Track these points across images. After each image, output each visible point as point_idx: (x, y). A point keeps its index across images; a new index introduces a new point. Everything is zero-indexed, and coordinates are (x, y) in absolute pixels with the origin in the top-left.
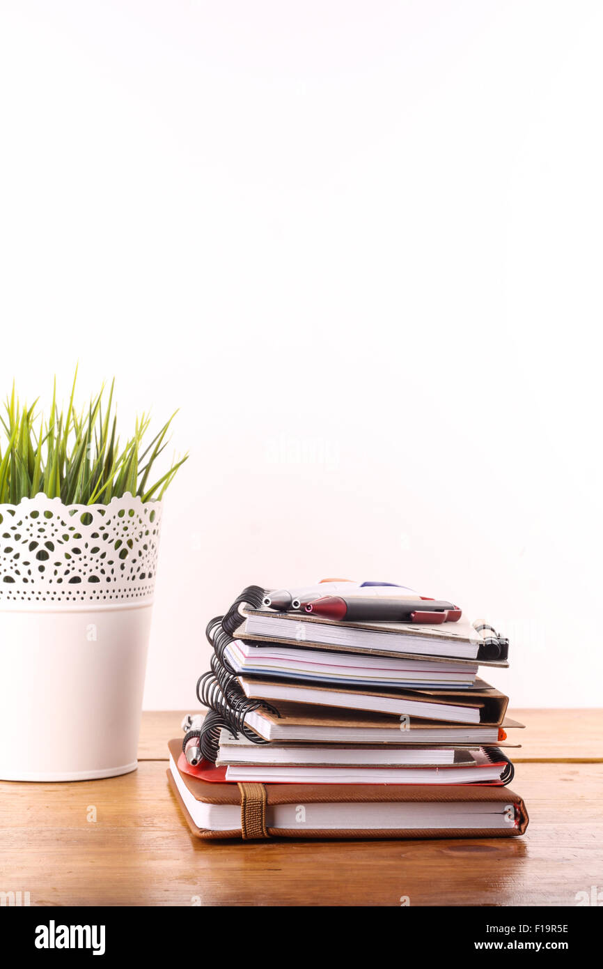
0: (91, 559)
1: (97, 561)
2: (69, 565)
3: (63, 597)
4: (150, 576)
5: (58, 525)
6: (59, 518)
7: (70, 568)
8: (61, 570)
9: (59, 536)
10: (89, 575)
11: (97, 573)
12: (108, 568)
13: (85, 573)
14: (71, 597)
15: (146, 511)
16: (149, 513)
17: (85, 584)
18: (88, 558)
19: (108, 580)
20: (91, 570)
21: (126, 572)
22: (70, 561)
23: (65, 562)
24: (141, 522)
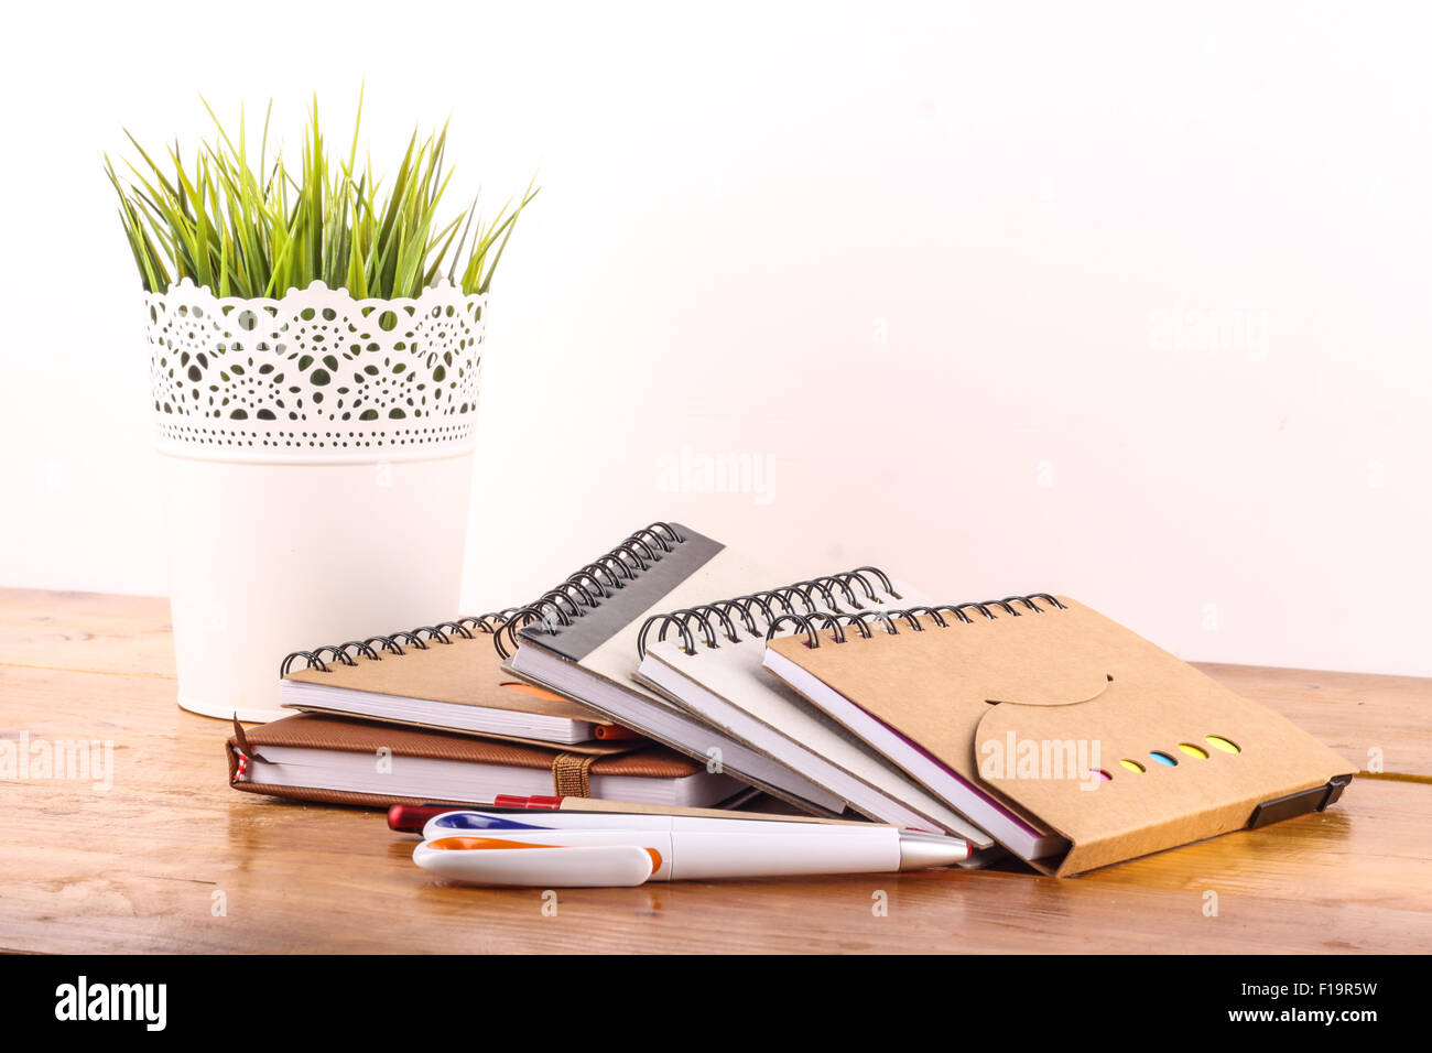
0: (394, 383)
1: (402, 385)
2: (360, 392)
3: (351, 442)
4: (473, 408)
5: (344, 331)
6: (346, 319)
7: (361, 397)
8: (349, 399)
9: (345, 347)
10: (390, 407)
11: (401, 404)
12: (416, 396)
13: (383, 405)
14: (363, 441)
15: (470, 305)
16: (474, 309)
17: (384, 422)
18: (389, 381)
19: (418, 413)
20: (393, 400)
21: (443, 401)
22: (361, 386)
23: (354, 387)
24: (462, 325)
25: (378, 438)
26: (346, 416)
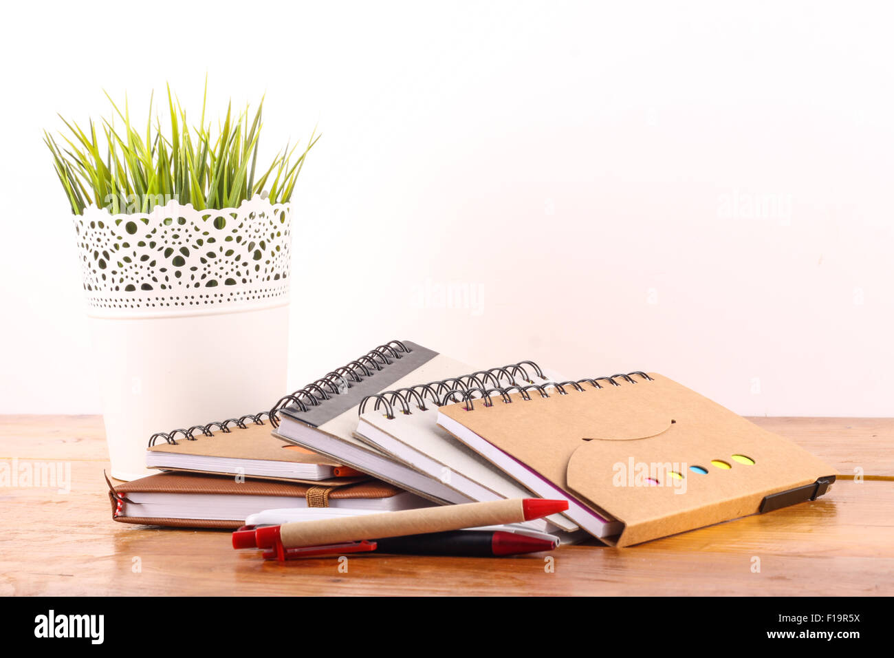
0: (227, 262)
1: (232, 263)
2: (205, 269)
3: (202, 301)
4: (284, 276)
5: (192, 231)
6: (192, 223)
7: (206, 272)
8: (198, 274)
9: (193, 241)
10: (225, 278)
11: (233, 276)
12: (243, 270)
13: (221, 277)
14: (209, 300)
15: (275, 211)
16: (279, 213)
17: (221, 287)
18: (223, 262)
19: (244, 281)
20: (227, 273)
21: (261, 273)
22: (205, 265)
23: (201, 266)
24: (271, 223)
25: (219, 298)
26: (197, 285)
